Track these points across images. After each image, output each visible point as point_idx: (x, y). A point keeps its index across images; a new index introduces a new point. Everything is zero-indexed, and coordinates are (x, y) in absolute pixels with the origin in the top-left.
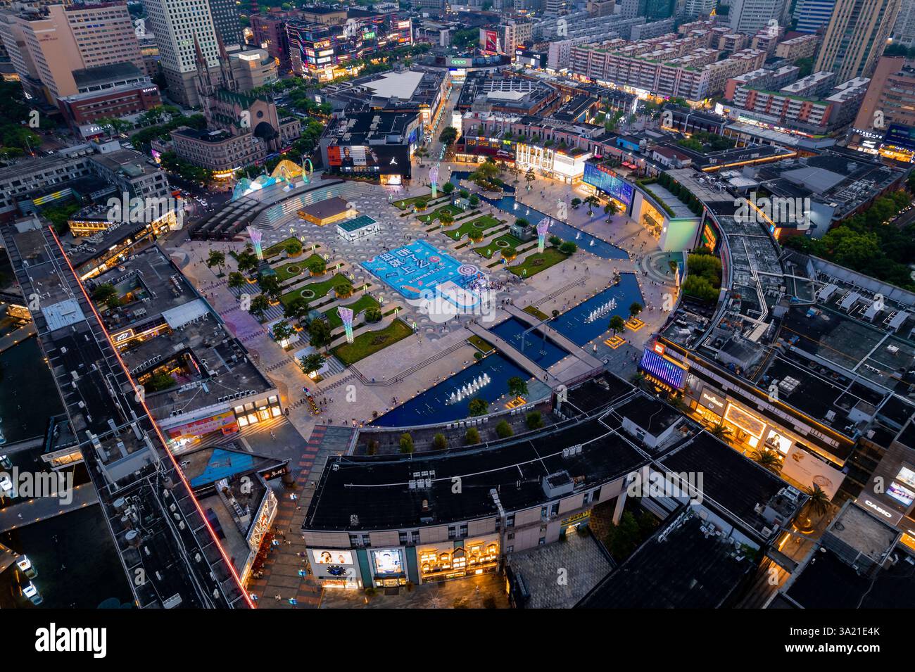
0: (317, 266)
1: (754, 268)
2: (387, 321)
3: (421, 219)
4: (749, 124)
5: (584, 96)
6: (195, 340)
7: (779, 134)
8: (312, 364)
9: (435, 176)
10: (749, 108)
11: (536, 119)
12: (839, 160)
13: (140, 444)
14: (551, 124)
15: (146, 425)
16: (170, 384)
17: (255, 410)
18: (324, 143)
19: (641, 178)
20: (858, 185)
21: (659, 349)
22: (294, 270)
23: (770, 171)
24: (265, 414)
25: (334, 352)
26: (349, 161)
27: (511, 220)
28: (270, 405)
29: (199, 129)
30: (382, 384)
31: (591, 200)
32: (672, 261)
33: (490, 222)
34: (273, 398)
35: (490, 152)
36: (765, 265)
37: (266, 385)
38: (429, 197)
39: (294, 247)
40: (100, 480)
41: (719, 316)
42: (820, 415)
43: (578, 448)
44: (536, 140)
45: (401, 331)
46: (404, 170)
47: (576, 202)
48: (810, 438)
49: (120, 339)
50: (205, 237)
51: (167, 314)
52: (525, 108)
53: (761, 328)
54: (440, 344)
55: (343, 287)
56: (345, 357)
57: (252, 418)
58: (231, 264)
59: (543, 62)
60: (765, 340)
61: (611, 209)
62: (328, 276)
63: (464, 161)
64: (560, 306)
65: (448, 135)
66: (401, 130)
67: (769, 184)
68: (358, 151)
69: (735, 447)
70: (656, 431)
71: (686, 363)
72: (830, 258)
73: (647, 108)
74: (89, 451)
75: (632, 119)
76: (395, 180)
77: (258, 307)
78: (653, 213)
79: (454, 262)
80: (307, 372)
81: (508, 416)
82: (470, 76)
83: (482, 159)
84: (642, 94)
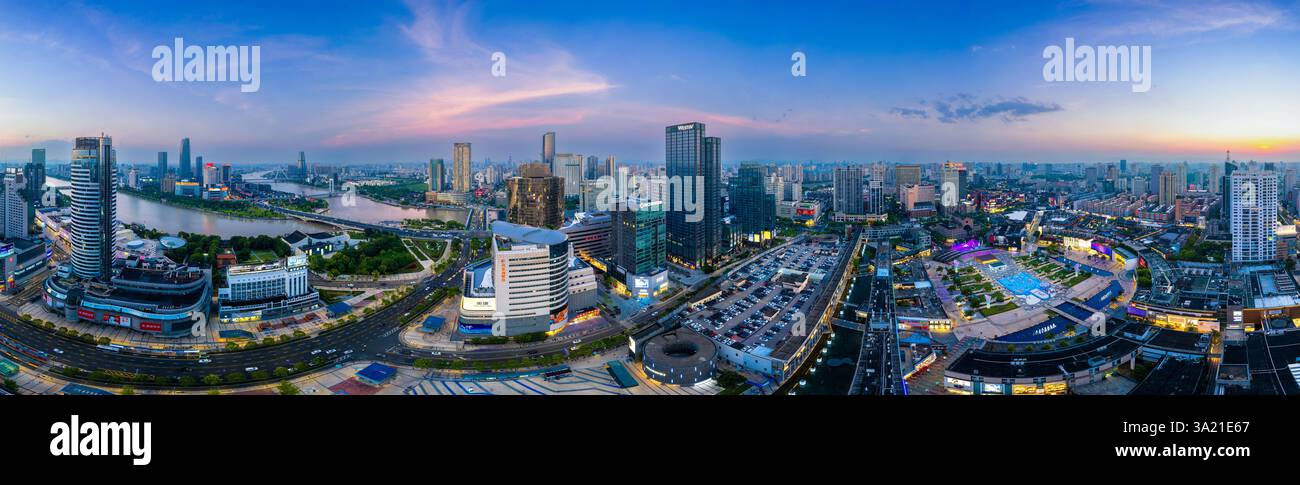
0: (978, 278)
1: (1161, 269)
2: (1006, 302)
3: (1025, 264)
4: (1145, 223)
5: (1088, 219)
6: (923, 294)
7: (1155, 225)
8: (969, 313)
9: (1032, 248)
10: (1144, 218)
11: (1071, 228)
12: (1175, 230)
13: (888, 321)
14: (1076, 230)
15: (893, 316)
16: (908, 306)
17: (939, 324)
18: (988, 234)
19: (1114, 246)
20: (1183, 236)
21: (1134, 305)
22: (969, 278)
23: (1156, 237)
24: (942, 327)
25: (980, 310)
26: (997, 242)
27: (1063, 265)
28: (946, 324)
29: (946, 225)
30: (1001, 326)
31: (1095, 256)
32: (1130, 273)
33: (1054, 266)
34: (948, 322)
35: (1053, 240)
36: (1164, 268)
37: (947, 317)
38: (1028, 257)
39: (970, 270)
40: (868, 325)
41: (1154, 288)
42: (1202, 308)
43: (1105, 347)
44: (1071, 235)
45: (1012, 306)
46: (1019, 246)
47: (1089, 257)
48: (1202, 316)
49: (896, 286)
50: (938, 261)
51: (916, 283)
52: (1067, 223)
53: (1170, 289)
54: (1032, 313)
55: (988, 287)
56: (984, 314)
57: (936, 327)
58: (945, 272)
59: (1072, 208)
60: (1173, 291)
61: (1104, 258)
62: (982, 282)
63: (1043, 243)
64: (1087, 296)
65: (1036, 234)
66: (1018, 231)
67: (1157, 241)
68: (1001, 238)
69: (1177, 329)
70: (1141, 334)
71: (1146, 308)
72: (1183, 260)
73: (1110, 221)
74: (869, 316)
75: (1106, 226)
76: (1015, 249)
77: (951, 290)
78: (1120, 257)
79: (1039, 281)
80: (966, 316)
81: (1067, 339)
82: (1045, 213)
83: (1050, 243)
84: (1109, 217)
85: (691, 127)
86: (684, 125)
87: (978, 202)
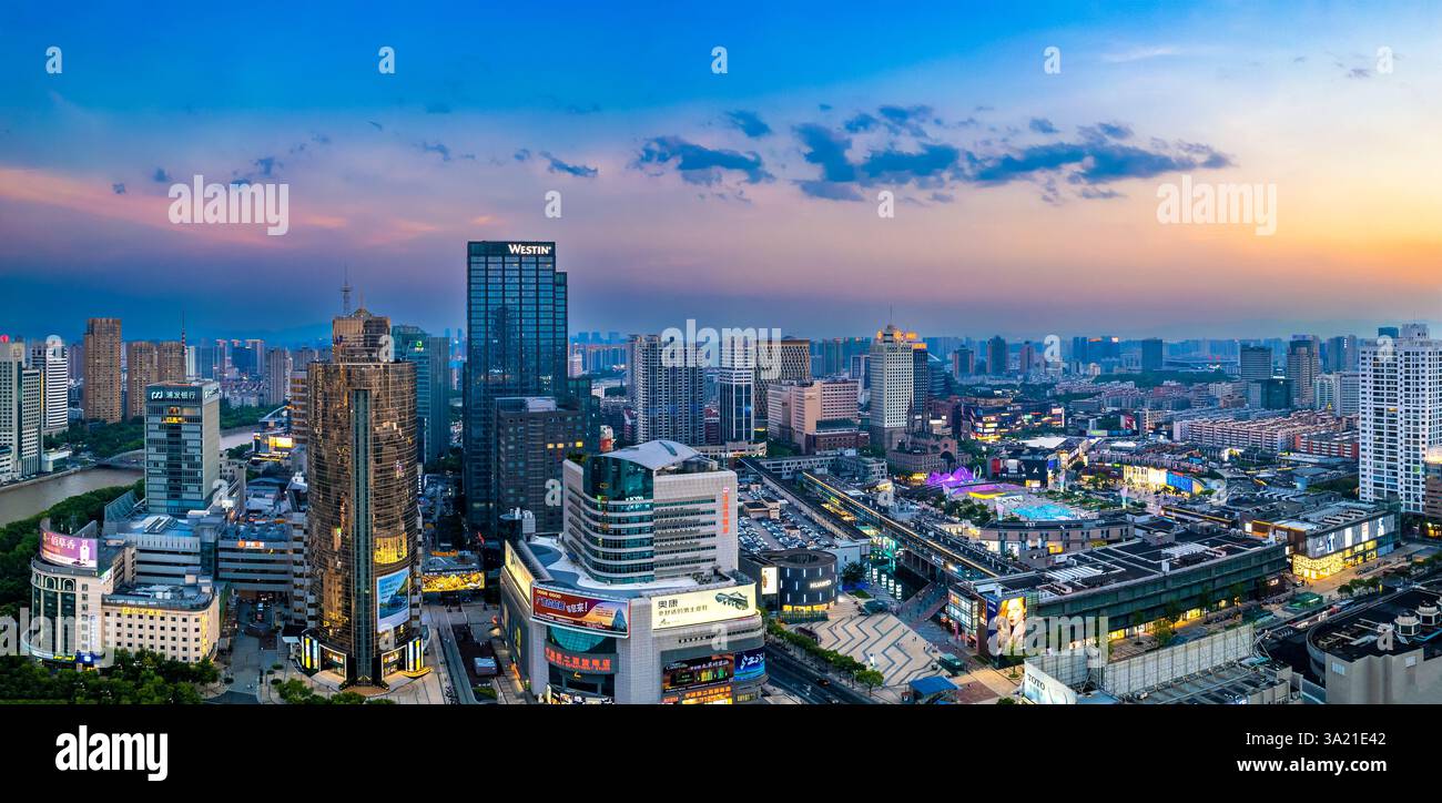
26: (1006, 470)
44: (1139, 464)
46: (1042, 478)
76: (1035, 483)
85: (546, 250)
86: (525, 244)
87: (956, 423)
